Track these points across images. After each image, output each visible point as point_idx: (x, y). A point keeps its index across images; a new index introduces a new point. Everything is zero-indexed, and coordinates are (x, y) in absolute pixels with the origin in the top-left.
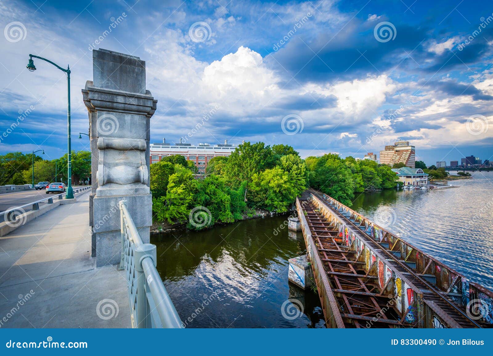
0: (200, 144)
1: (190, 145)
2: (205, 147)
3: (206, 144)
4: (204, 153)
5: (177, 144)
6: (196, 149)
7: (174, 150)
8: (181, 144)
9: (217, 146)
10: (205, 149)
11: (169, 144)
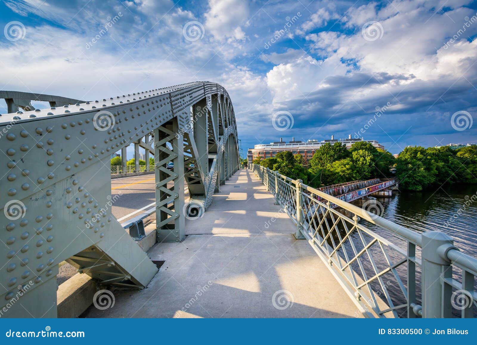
0: (309, 141)
1: (301, 142)
2: (313, 143)
3: (314, 140)
4: (312, 148)
5: (291, 142)
6: (305, 146)
7: (288, 147)
8: (294, 142)
9: (324, 141)
10: (312, 145)
11: (285, 143)
